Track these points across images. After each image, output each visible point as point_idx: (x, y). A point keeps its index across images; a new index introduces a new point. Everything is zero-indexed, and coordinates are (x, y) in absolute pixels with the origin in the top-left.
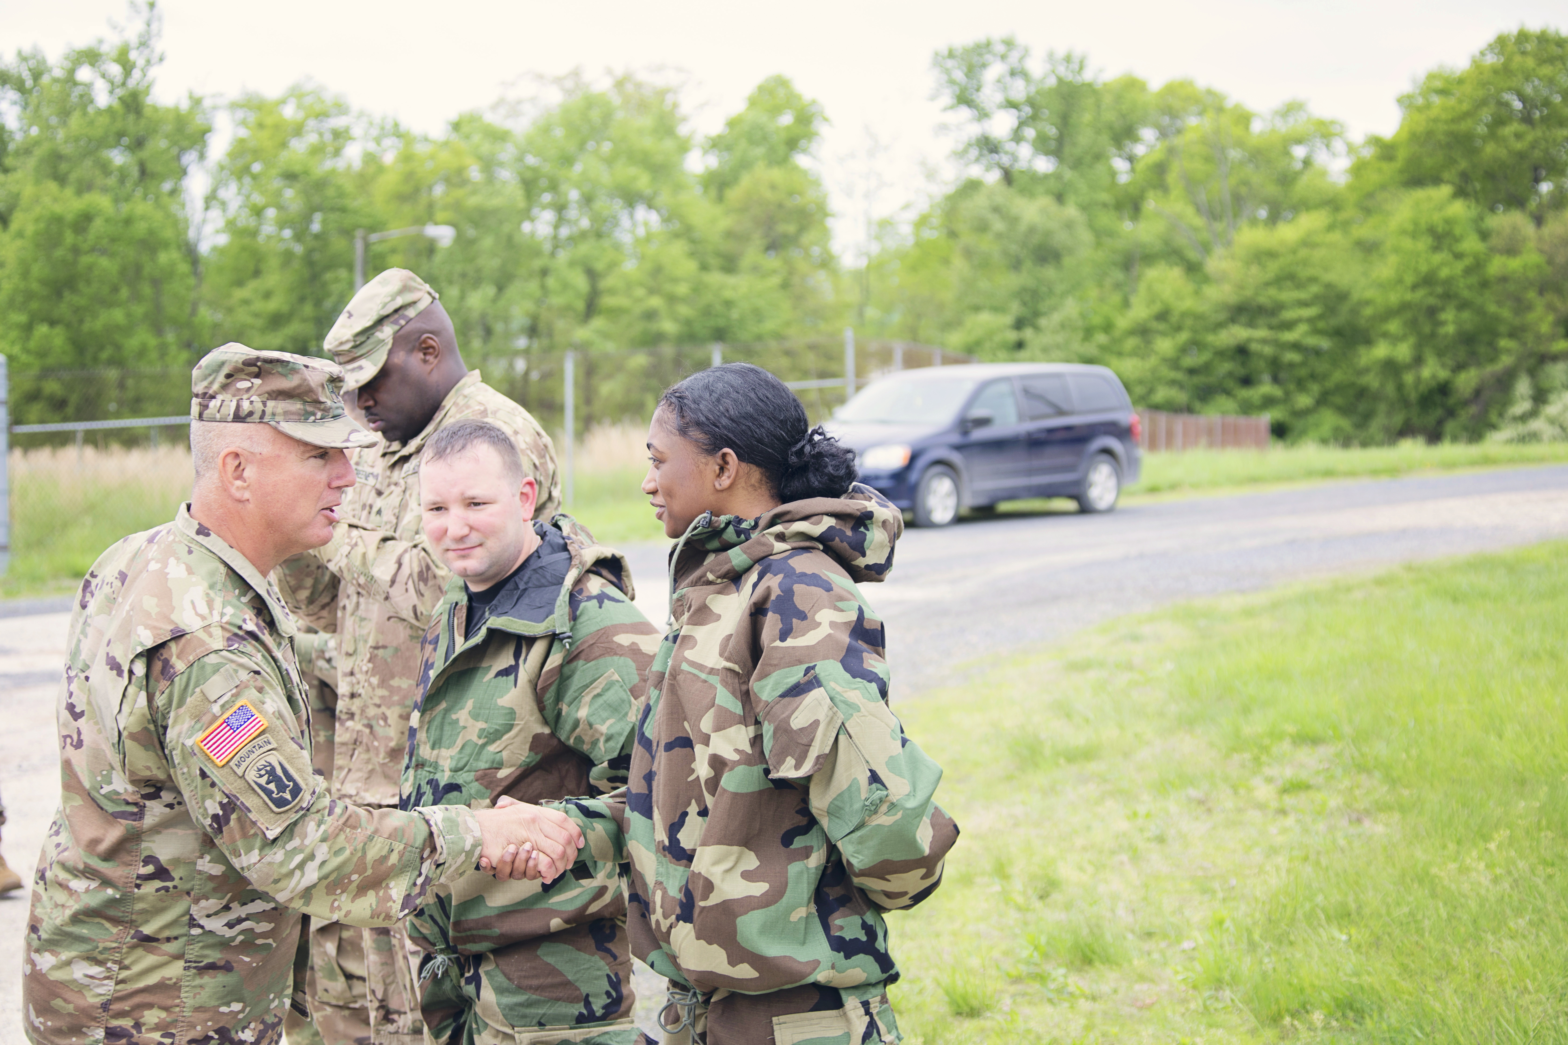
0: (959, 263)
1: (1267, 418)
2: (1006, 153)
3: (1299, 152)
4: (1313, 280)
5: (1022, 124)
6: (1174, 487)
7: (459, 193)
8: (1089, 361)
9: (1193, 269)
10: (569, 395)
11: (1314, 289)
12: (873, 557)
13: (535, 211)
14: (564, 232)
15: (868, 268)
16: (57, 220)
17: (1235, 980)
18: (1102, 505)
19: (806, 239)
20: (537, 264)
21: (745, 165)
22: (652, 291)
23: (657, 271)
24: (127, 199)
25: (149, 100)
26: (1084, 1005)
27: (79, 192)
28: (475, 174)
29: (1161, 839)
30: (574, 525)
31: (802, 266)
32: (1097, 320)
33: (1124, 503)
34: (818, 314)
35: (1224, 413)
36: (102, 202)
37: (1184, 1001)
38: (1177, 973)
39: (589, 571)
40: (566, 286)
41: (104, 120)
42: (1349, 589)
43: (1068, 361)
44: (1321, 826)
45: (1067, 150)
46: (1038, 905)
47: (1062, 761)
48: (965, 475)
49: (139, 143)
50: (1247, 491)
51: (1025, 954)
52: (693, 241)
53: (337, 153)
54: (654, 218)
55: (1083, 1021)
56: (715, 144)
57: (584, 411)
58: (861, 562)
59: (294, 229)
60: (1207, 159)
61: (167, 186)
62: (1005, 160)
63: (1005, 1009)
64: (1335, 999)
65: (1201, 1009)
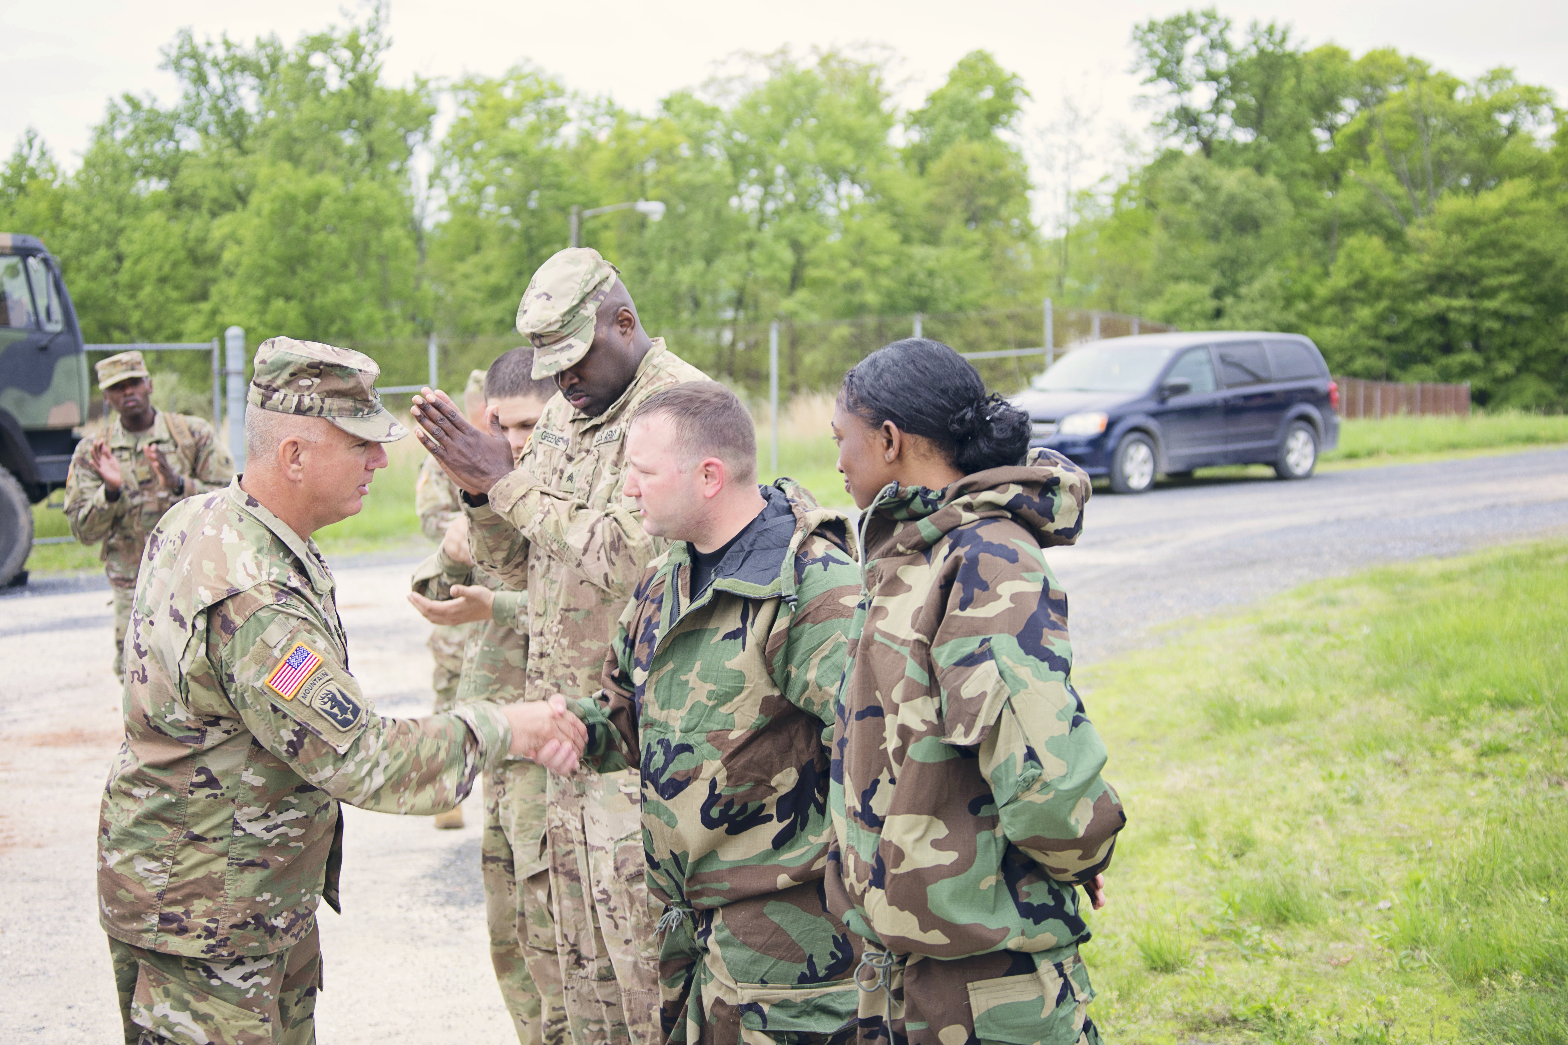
0: (1158, 233)
1: (1467, 385)
2: (1206, 125)
3: (1505, 120)
4: (1517, 247)
5: (1221, 95)
6: (1371, 453)
7: (670, 169)
8: (1287, 328)
9: (1393, 237)
10: (774, 365)
11: (1517, 257)
12: (1062, 522)
13: (743, 187)
14: (770, 206)
15: (1067, 239)
16: (291, 199)
17: (1431, 940)
18: (1299, 471)
19: (1004, 212)
20: (744, 237)
21: (946, 139)
22: (854, 264)
23: (861, 243)
24: (356, 179)
25: (378, 84)
26: (1279, 962)
27: (312, 173)
28: (685, 151)
29: (1357, 801)
30: (797, 488)
31: (1003, 238)
32: (1298, 288)
33: (1320, 469)
34: (1018, 284)
35: (1423, 381)
36: (332, 182)
37: (1380, 960)
38: (1372, 931)
39: (814, 533)
40: (771, 258)
41: (333, 103)
42: (1550, 555)
43: (1266, 329)
44: (1520, 789)
45: (1267, 122)
46: (1233, 863)
47: (1257, 722)
48: (1162, 442)
49: (368, 125)
50: (1447, 457)
51: (1220, 911)
52: (896, 215)
53: (553, 133)
54: (857, 192)
55: (1278, 978)
56: (917, 119)
57: (789, 380)
58: (1051, 527)
59: (512, 206)
60: (1409, 127)
61: (394, 166)
62: (1205, 132)
63: (1200, 964)
64: (1534, 960)
65: (1397, 968)
